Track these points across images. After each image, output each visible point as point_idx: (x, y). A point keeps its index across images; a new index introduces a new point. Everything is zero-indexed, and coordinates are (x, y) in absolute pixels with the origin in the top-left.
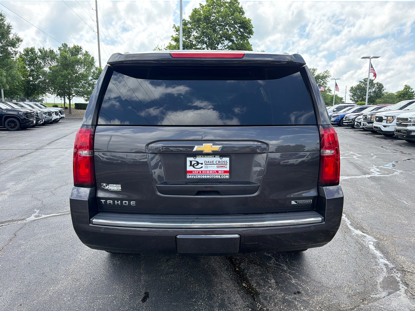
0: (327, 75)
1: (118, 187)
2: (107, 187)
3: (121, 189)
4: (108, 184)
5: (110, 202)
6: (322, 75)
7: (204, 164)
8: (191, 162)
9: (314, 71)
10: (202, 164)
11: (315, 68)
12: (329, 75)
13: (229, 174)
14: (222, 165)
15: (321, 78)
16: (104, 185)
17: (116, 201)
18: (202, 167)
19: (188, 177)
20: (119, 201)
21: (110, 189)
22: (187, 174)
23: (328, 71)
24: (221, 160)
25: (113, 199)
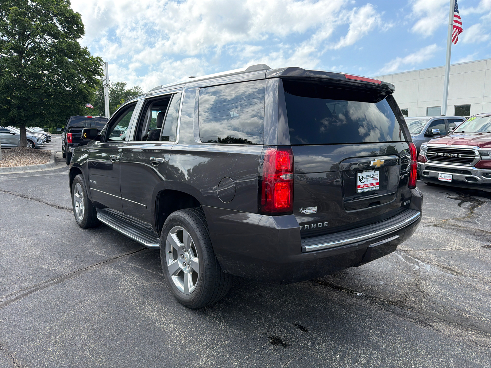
0: (138, 91)
1: (314, 210)
2: (304, 211)
3: (316, 211)
4: (305, 207)
5: (307, 226)
6: (133, 91)
7: (366, 178)
8: (359, 176)
9: (123, 85)
10: (365, 178)
11: (124, 82)
12: (141, 91)
13: (379, 185)
14: (375, 178)
15: (132, 94)
16: (301, 209)
17: (312, 224)
18: (365, 181)
19: (359, 191)
20: (315, 224)
21: (306, 213)
22: (358, 189)
23: (140, 87)
24: (374, 173)
25: (309, 223)
